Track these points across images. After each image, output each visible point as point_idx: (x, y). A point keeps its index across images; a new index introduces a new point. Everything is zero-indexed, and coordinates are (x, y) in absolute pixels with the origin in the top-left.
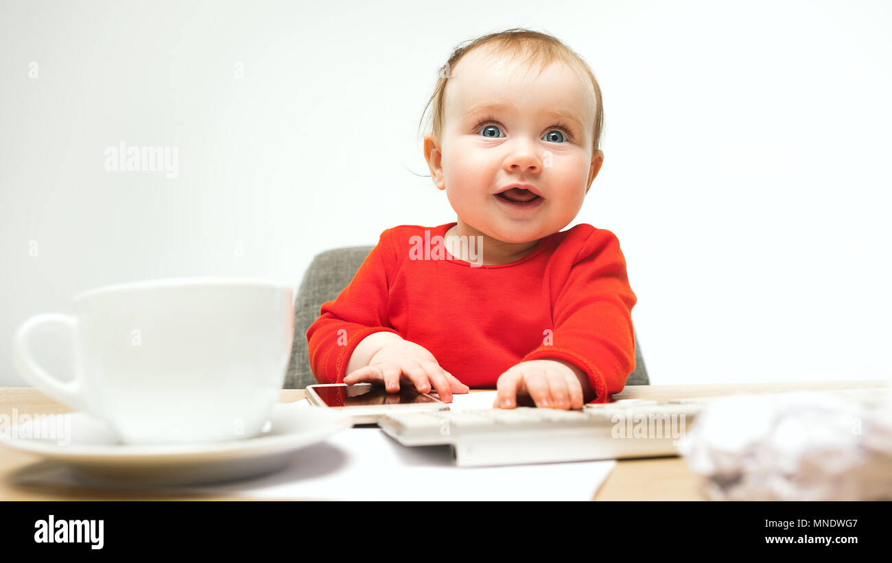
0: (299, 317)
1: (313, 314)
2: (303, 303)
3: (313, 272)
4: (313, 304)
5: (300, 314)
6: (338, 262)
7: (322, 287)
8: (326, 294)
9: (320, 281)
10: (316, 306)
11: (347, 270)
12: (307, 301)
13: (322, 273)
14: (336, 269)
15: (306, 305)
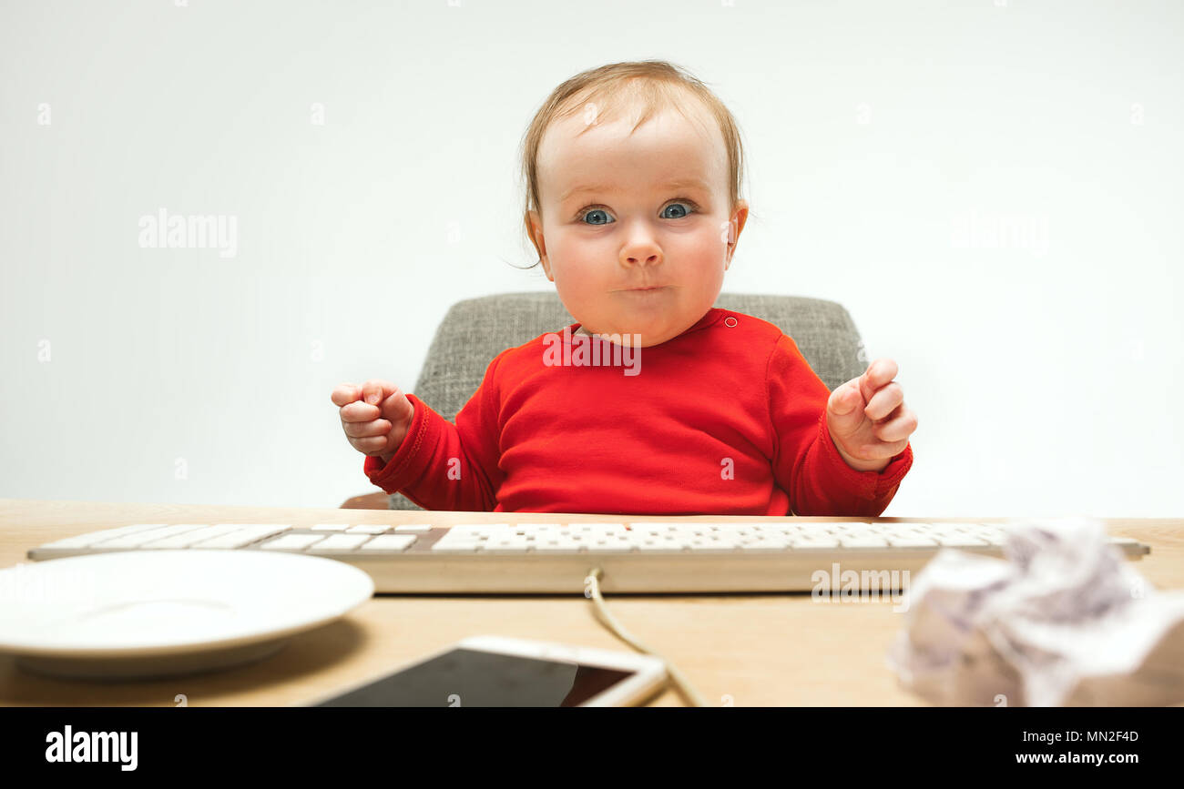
0: (426, 389)
1: (444, 385)
2: (433, 370)
3: (447, 329)
4: (445, 372)
5: (427, 385)
6: (480, 315)
7: (457, 348)
8: (461, 358)
9: (455, 340)
10: (449, 374)
11: (492, 326)
12: (437, 367)
13: (459, 329)
14: (477, 323)
15: (435, 374)
